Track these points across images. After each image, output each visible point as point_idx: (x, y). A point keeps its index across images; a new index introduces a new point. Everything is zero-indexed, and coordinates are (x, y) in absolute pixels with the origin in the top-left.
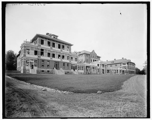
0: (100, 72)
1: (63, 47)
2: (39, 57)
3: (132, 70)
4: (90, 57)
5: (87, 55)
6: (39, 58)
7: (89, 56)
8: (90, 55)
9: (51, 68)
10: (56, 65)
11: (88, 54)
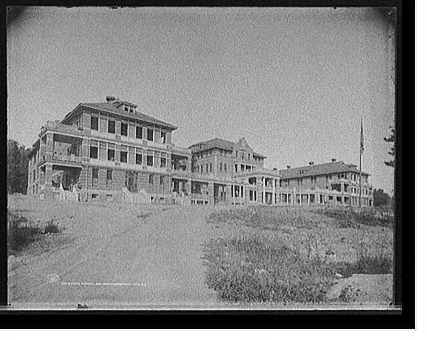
0: (259, 201)
1: (150, 133)
2: (85, 160)
4: (232, 158)
6: (85, 163)
7: (228, 155)
8: (231, 152)
9: (117, 189)
10: (131, 179)
11: (226, 151)
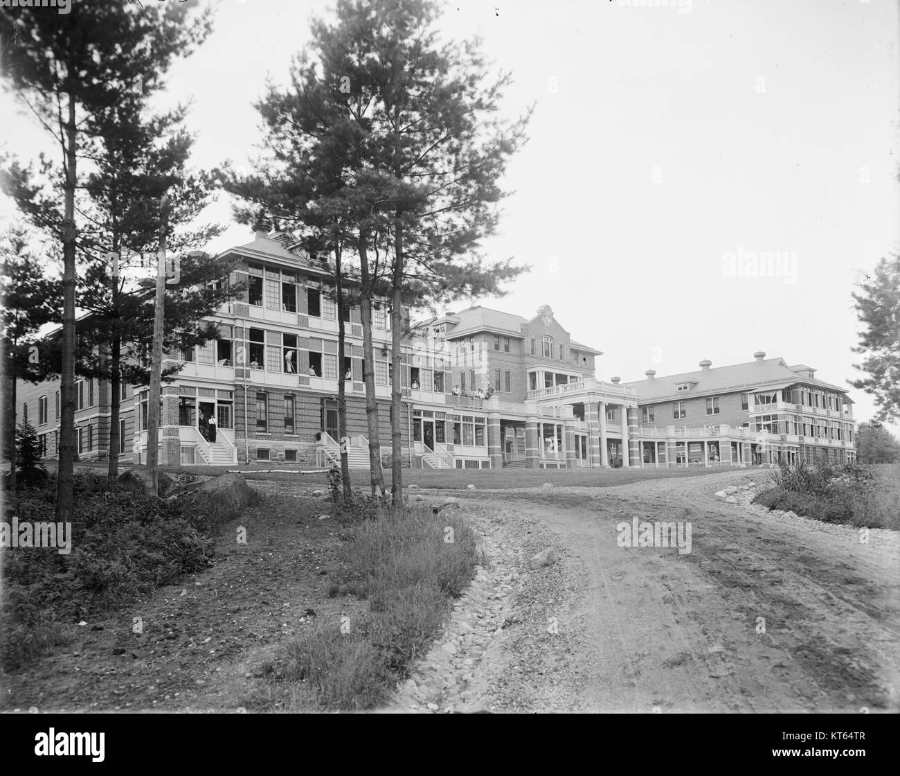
0: (593, 460)
2: (239, 373)
3: (824, 442)
4: (522, 355)
5: (503, 343)
6: (240, 381)
7: (514, 349)
8: (520, 340)
9: (305, 437)
10: (331, 415)
11: (507, 338)
